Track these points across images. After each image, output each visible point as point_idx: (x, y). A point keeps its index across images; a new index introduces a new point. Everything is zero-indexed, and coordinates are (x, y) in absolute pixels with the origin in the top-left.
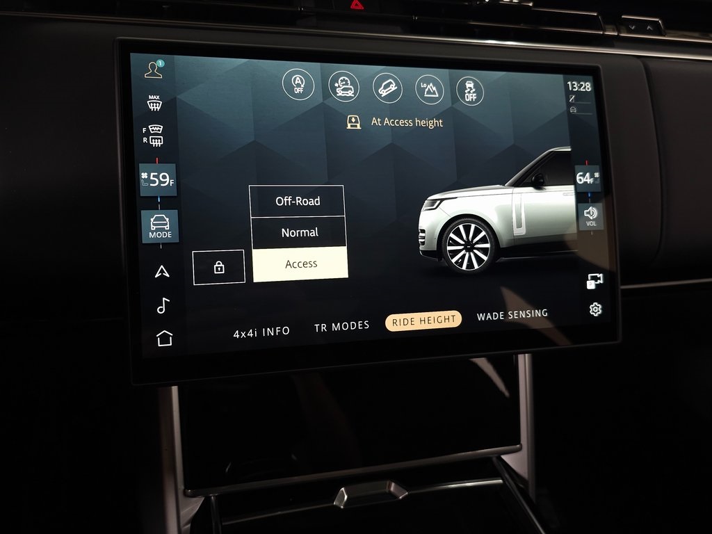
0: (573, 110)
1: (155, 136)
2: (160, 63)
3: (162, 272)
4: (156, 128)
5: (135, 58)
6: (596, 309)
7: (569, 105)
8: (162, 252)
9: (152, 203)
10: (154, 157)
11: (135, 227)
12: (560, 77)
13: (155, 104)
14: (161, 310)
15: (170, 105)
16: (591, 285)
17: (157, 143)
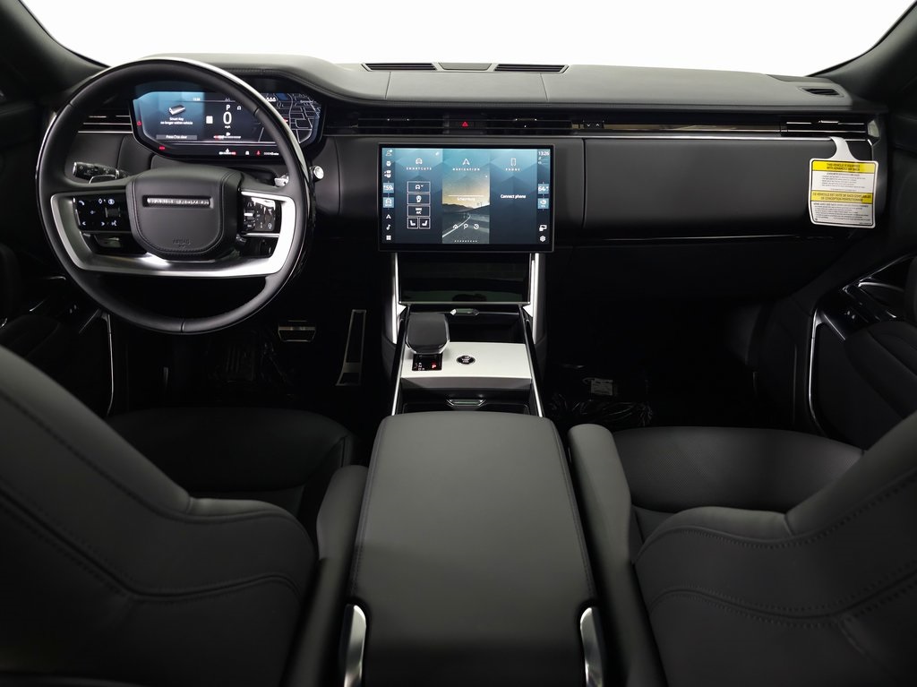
0: (540, 163)
1: (388, 174)
2: (391, 151)
3: (389, 217)
4: (389, 172)
5: (383, 149)
6: (543, 239)
7: (538, 161)
8: (389, 210)
9: (386, 195)
10: (387, 180)
11: (381, 202)
12: (536, 150)
13: (389, 164)
14: (388, 228)
15: (393, 164)
16: (541, 229)
17: (389, 176)
